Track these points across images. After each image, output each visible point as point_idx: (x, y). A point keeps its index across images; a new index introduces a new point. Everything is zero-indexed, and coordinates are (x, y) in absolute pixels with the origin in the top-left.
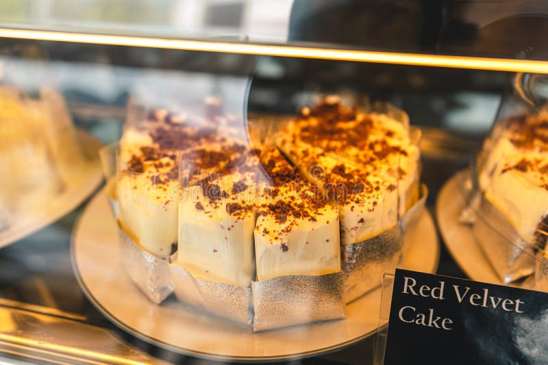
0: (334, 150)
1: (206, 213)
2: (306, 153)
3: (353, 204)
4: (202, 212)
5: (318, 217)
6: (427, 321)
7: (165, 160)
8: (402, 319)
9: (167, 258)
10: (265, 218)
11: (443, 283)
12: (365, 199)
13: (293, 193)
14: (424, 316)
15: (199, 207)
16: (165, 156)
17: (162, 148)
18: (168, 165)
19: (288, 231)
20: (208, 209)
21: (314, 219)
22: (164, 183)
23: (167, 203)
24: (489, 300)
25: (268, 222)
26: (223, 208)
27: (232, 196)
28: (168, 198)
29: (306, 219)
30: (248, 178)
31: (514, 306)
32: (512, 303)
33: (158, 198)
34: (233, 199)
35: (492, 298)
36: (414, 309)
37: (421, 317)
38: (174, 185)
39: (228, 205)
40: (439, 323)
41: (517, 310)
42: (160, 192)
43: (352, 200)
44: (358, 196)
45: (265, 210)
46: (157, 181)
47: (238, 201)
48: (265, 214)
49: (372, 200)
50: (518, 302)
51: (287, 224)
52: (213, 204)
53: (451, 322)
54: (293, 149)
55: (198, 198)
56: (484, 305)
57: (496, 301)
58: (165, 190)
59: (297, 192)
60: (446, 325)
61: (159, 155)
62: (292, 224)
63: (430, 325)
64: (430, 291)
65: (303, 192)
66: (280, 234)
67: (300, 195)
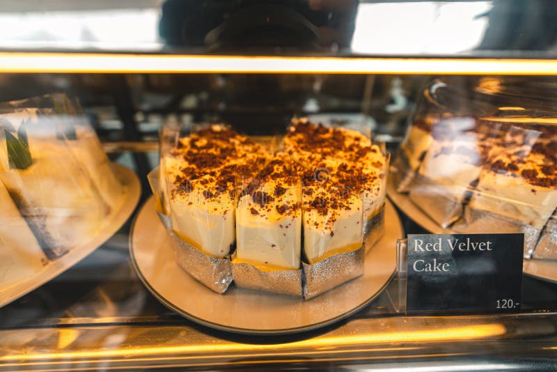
0: (327, 154)
1: (262, 216)
2: (311, 159)
3: (366, 192)
4: (258, 216)
5: (350, 206)
6: (432, 268)
7: (207, 177)
8: (416, 270)
9: (228, 257)
10: (311, 213)
11: (440, 239)
12: (372, 187)
13: (321, 190)
14: (430, 265)
15: (254, 212)
16: (206, 174)
17: (199, 167)
18: (212, 181)
19: (334, 221)
20: (262, 212)
21: (348, 208)
22: (215, 196)
23: (225, 213)
24: (470, 245)
25: (314, 215)
26: (274, 210)
27: (276, 199)
28: (225, 209)
29: (343, 209)
30: (282, 183)
31: (486, 246)
32: (485, 244)
33: (216, 209)
34: (279, 201)
35: (472, 244)
36: (423, 261)
37: (428, 266)
38: (225, 197)
39: (277, 207)
40: (441, 268)
41: (488, 249)
42: (215, 205)
43: (365, 189)
44: (366, 185)
45: (308, 206)
46: (208, 195)
47: (284, 202)
48: (309, 210)
49: (376, 187)
50: (488, 243)
51: (329, 215)
52: (264, 208)
53: (448, 265)
54: (300, 157)
55: (250, 204)
56: (468, 249)
57: (475, 245)
58: (219, 202)
59: (325, 188)
60: (446, 268)
61: (199, 173)
62: (333, 215)
63: (435, 270)
64: (432, 247)
65: (330, 188)
66: (327, 224)
67: (328, 191)
